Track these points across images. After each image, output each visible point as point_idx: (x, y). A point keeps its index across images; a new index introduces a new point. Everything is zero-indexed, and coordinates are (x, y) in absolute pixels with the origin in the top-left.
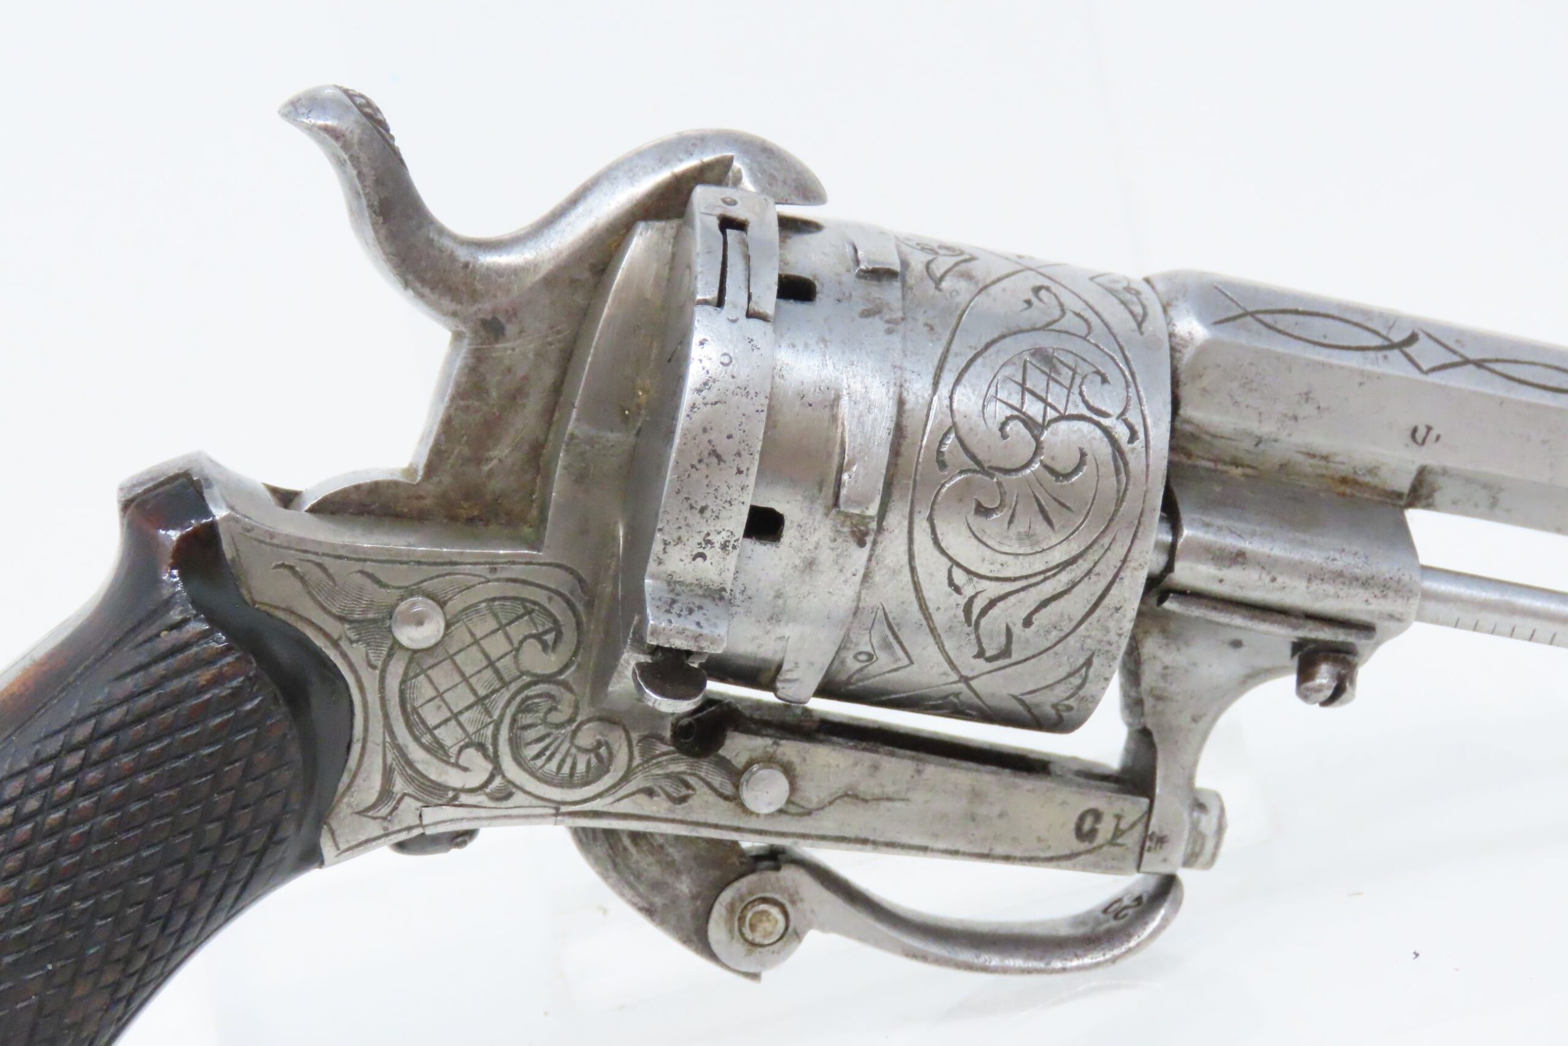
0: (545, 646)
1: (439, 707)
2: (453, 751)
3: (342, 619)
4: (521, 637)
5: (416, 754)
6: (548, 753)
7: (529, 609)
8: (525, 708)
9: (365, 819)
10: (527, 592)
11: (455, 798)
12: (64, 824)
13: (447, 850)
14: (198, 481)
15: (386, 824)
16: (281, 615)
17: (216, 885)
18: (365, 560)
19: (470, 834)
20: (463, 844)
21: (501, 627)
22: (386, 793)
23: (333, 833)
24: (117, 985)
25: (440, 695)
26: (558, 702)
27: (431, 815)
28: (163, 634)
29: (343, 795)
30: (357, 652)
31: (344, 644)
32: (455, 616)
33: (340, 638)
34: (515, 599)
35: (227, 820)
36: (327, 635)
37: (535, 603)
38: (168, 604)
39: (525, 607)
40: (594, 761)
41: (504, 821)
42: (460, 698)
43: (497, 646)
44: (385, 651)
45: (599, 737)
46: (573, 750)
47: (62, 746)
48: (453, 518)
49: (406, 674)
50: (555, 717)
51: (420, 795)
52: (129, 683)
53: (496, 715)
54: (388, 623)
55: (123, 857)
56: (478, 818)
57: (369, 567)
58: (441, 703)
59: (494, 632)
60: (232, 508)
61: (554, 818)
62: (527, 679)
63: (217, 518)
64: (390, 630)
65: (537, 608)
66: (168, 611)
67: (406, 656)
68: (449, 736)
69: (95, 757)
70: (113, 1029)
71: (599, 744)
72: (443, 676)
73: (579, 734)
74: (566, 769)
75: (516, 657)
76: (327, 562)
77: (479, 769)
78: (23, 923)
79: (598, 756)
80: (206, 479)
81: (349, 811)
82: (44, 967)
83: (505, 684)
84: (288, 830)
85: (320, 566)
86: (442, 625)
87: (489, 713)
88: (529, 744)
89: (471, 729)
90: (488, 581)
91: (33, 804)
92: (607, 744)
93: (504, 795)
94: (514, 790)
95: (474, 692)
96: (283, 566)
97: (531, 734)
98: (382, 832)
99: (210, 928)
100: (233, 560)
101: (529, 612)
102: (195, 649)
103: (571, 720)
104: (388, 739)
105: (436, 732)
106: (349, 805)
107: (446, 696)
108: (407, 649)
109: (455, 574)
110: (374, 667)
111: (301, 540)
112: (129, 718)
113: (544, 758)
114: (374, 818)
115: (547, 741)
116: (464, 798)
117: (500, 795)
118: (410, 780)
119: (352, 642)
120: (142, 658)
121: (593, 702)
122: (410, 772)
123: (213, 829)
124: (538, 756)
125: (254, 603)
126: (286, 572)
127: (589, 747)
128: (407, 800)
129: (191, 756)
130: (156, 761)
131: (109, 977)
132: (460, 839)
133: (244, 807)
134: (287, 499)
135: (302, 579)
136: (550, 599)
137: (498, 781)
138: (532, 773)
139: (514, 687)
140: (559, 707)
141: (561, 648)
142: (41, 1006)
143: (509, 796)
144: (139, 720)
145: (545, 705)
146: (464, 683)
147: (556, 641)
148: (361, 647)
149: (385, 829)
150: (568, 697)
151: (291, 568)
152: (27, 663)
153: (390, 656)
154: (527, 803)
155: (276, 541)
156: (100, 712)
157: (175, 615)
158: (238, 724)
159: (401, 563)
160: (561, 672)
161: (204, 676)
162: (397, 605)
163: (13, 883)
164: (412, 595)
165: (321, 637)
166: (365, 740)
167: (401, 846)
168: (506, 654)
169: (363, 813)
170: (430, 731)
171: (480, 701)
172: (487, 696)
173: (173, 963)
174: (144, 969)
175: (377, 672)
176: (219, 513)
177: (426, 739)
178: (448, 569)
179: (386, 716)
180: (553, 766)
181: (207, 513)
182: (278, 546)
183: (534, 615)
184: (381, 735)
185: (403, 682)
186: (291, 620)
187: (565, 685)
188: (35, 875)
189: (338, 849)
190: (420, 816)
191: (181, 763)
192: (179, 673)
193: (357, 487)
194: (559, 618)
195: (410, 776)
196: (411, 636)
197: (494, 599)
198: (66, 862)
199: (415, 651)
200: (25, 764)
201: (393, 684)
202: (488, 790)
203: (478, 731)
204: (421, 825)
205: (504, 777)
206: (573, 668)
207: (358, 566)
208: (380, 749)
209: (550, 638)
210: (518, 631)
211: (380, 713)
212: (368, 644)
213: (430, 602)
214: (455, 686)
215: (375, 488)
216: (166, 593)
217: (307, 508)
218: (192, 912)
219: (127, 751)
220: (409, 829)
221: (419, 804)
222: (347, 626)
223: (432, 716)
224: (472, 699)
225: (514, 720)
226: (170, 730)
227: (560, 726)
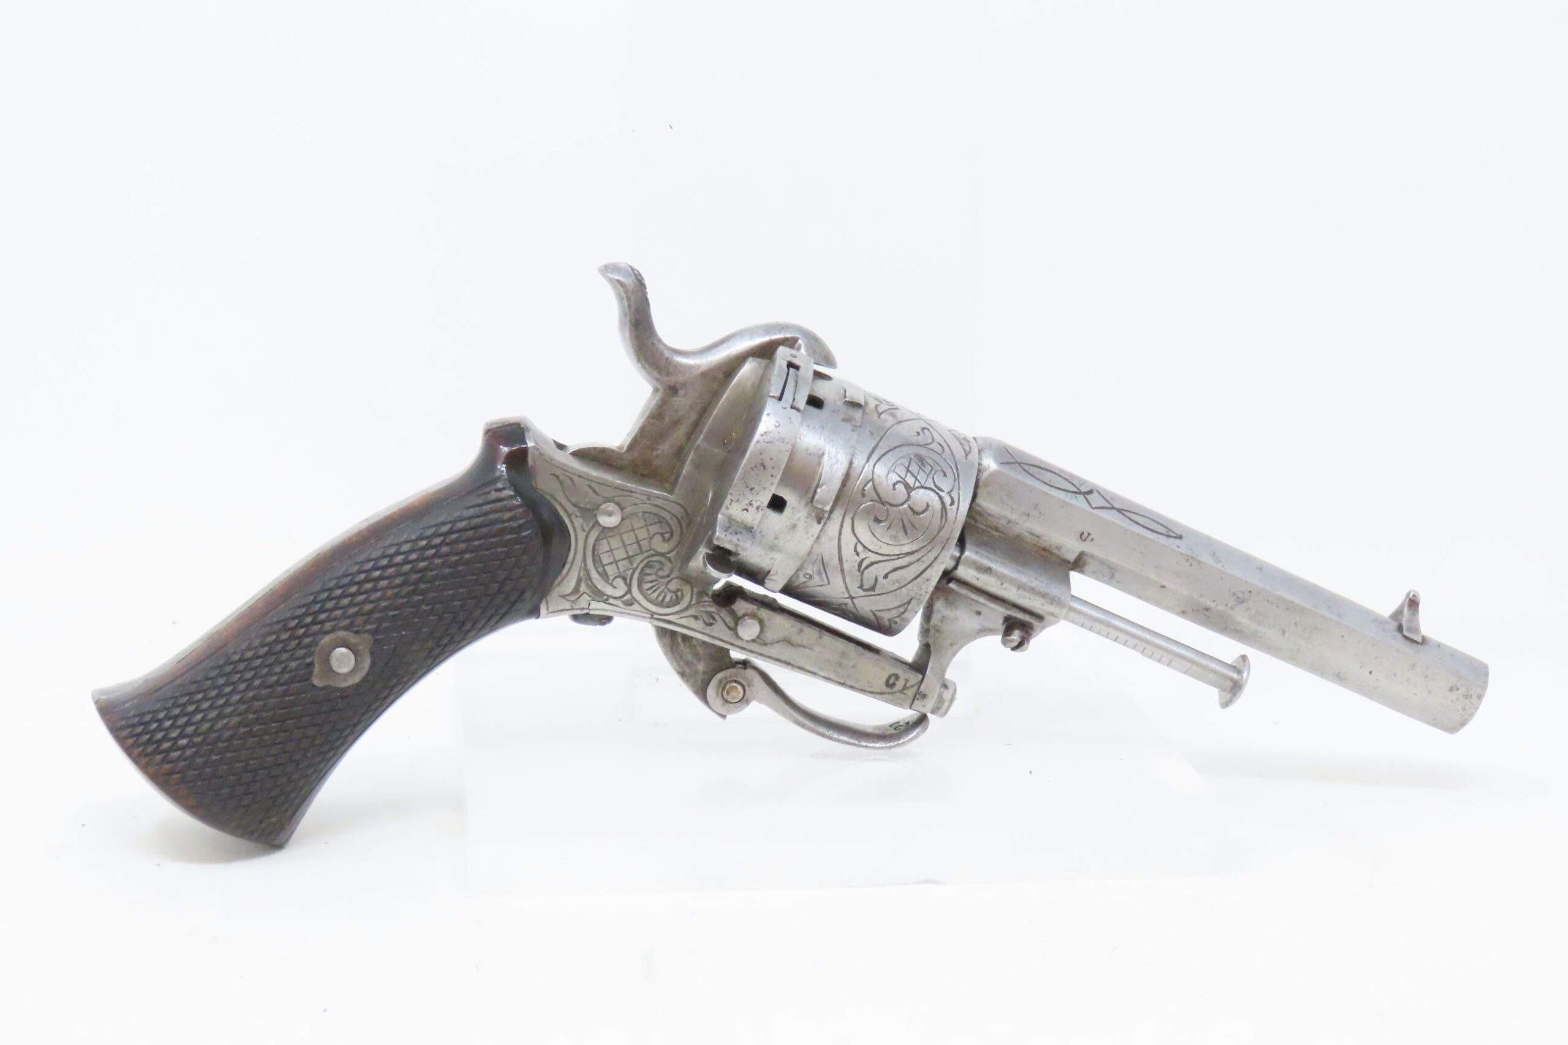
0: (664, 540)
1: (610, 556)
2: (611, 578)
3: (575, 505)
4: (654, 533)
5: (594, 575)
6: (654, 589)
7: (661, 520)
8: (648, 566)
9: (563, 600)
10: (663, 514)
11: (607, 600)
12: (425, 569)
13: (596, 625)
14: (523, 428)
15: (573, 604)
16: (548, 497)
17: (488, 614)
18: (591, 481)
19: (609, 619)
20: (604, 624)
21: (646, 526)
22: (576, 590)
23: (547, 603)
24: (431, 650)
25: (611, 550)
26: (664, 567)
27: (594, 605)
28: (493, 492)
29: (556, 587)
30: (578, 522)
31: (573, 517)
32: (627, 516)
33: (572, 514)
34: (655, 514)
35: (502, 584)
36: (566, 511)
37: (663, 518)
38: (497, 479)
39: (659, 519)
40: (674, 597)
41: (626, 616)
42: (620, 554)
43: (642, 534)
44: (591, 525)
45: (679, 587)
46: (666, 590)
47: (434, 533)
48: (635, 472)
49: (598, 537)
50: (661, 573)
51: (591, 594)
52: (472, 511)
53: (635, 566)
54: (595, 512)
55: (451, 590)
56: (615, 611)
57: (593, 485)
58: (611, 554)
59: (642, 527)
60: (536, 443)
61: (649, 620)
62: (652, 552)
63: (529, 446)
64: (596, 516)
65: (664, 521)
66: (496, 483)
67: (600, 529)
68: (611, 570)
69: (448, 541)
70: (424, 670)
71: (678, 590)
72: (615, 543)
73: (670, 583)
74: (660, 598)
75: (650, 541)
76: (575, 478)
77: (621, 589)
78: (395, 610)
79: (677, 596)
80: (527, 428)
81: (557, 594)
82: (401, 632)
83: (642, 553)
84: (528, 595)
85: (571, 479)
86: (620, 519)
87: (632, 564)
88: (647, 582)
89: (622, 569)
90: (645, 503)
91: (413, 556)
92: (682, 591)
93: (629, 604)
94: (635, 602)
95: (627, 552)
96: (554, 475)
97: (649, 578)
98: (570, 608)
99: (482, 633)
100: (532, 466)
101: (660, 522)
102: (505, 502)
103: (668, 576)
104: (583, 565)
105: (606, 567)
106: (558, 592)
107: (614, 552)
108: (601, 526)
109: (632, 497)
110: (584, 530)
111: (565, 465)
112: (468, 527)
113: (652, 591)
114: (568, 600)
115: (655, 583)
116: (611, 601)
117: (627, 603)
118: (588, 586)
119: (577, 517)
120: (480, 501)
121: (680, 569)
122: (589, 582)
123: (495, 586)
124: (649, 589)
125: (537, 489)
126: (555, 478)
127: (674, 590)
128: (585, 595)
129: (493, 550)
130: (474, 550)
131: (430, 644)
132: (603, 621)
133: (511, 580)
134: (561, 447)
135: (561, 483)
136: (671, 518)
137: (628, 597)
138: (645, 597)
139: (646, 555)
140: (664, 569)
141: (670, 542)
142: (394, 650)
143: (631, 604)
144: (472, 528)
145: (657, 566)
146: (623, 548)
147: (669, 539)
148: (581, 520)
149: (572, 606)
150: (669, 565)
151: (558, 477)
152: (424, 494)
153: (593, 527)
154: (639, 609)
155: (553, 463)
156: (454, 522)
157: (500, 485)
158: (516, 541)
159: (608, 486)
160: (669, 552)
161: (507, 515)
162: (601, 505)
163: (396, 591)
164: (609, 501)
165: (563, 511)
166: (572, 563)
167: (575, 618)
168: (646, 539)
169: (563, 597)
170: (603, 566)
171: (629, 558)
172: (633, 556)
173: (460, 646)
174: (446, 645)
175: (585, 533)
176: (530, 444)
177: (600, 569)
178: (628, 493)
179: (585, 554)
180: (655, 595)
181: (526, 443)
182: (554, 465)
183: (663, 524)
184: (580, 563)
185: (596, 541)
186: (552, 501)
187: (669, 559)
188: (407, 589)
189: (548, 610)
190: (589, 605)
191: (487, 552)
192: (496, 511)
193: (595, 449)
194: (674, 529)
195: (589, 584)
196: (606, 521)
197: (646, 512)
198: (423, 586)
199: (604, 528)
200: (414, 537)
201: (591, 541)
202: (623, 600)
203: (625, 571)
204: (588, 609)
205: (631, 595)
206: (675, 552)
207: (588, 483)
208: (578, 569)
209: (667, 536)
210: (653, 529)
211: (582, 552)
212: (584, 520)
213: (617, 507)
214: (619, 548)
215: (604, 451)
216: (498, 474)
217: (571, 451)
218: (474, 624)
219: (463, 542)
220: (583, 609)
221: (590, 599)
222: (576, 509)
223: (606, 559)
224: (625, 556)
225: (642, 569)
226: (486, 536)
227: (663, 577)
